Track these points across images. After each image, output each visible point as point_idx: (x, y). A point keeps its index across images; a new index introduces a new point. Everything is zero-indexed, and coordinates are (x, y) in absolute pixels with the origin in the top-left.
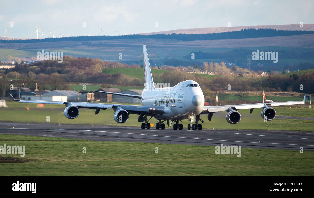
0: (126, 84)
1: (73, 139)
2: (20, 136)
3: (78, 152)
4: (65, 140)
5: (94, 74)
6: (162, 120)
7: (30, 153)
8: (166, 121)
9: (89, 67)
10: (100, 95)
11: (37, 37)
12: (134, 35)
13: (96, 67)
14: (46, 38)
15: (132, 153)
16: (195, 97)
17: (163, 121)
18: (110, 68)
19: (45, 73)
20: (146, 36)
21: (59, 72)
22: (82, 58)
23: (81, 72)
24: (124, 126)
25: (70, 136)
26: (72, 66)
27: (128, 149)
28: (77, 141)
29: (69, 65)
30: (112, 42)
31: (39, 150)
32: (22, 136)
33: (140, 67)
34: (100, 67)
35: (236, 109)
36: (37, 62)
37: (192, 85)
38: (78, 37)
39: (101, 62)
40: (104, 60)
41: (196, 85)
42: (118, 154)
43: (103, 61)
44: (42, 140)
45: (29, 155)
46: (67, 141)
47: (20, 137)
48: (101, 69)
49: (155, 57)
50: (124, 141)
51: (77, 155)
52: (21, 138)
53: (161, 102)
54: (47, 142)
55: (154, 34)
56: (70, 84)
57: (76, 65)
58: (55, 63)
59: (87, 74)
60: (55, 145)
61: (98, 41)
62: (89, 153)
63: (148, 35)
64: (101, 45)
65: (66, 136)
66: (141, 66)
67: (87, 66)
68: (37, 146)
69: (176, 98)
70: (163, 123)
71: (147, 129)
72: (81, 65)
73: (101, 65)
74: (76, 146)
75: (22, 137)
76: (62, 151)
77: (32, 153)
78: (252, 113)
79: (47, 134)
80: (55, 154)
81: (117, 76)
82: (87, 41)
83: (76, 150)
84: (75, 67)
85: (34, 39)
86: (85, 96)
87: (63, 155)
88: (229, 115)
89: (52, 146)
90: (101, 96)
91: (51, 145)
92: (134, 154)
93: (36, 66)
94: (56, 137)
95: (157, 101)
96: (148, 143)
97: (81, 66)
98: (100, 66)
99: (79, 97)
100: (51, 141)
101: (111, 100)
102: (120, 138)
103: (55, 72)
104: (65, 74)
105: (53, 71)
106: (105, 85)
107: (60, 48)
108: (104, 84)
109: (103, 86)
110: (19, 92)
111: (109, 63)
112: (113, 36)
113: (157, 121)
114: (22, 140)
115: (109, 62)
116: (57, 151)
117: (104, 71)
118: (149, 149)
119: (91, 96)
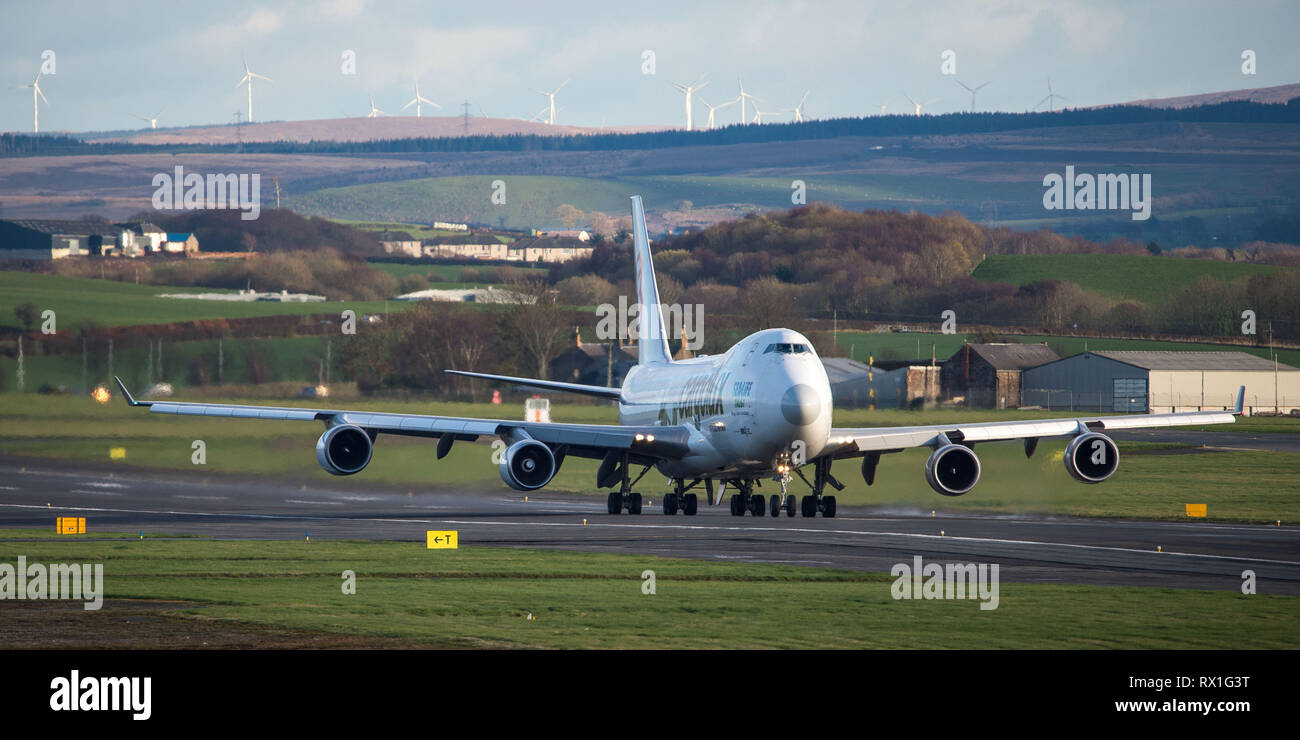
0: (1081, 326)
1: (846, 572)
2: (612, 558)
3: (871, 629)
4: (811, 575)
5: (938, 283)
6: (687, 483)
7: (661, 633)
8: (703, 483)
9: (917, 251)
10: (967, 376)
11: (688, 122)
12: (1120, 107)
13: (948, 252)
14: (726, 126)
15: (1112, 637)
16: (793, 392)
17: (691, 486)
18: (1010, 256)
19: (723, 282)
20: (1171, 111)
21: (785, 276)
22: (882, 212)
23: (878, 277)
24: (1075, 516)
25: (831, 560)
26: (841, 246)
27: (1093, 618)
28: (865, 580)
29: (828, 245)
30: (1019, 139)
31: (697, 620)
32: (623, 559)
33: (1144, 250)
34: (964, 252)
35: (966, 439)
36: (687, 232)
37: (785, 348)
38: (866, 119)
39: (968, 232)
40: (983, 223)
41: (799, 349)
42: (1048, 638)
43: (977, 226)
44: (708, 579)
45: (653, 641)
46: (819, 580)
47: (611, 562)
48: (968, 261)
49: (1212, 206)
50: (1074, 580)
51: (865, 643)
52: (620, 566)
53: (678, 411)
54: (732, 586)
55: (1212, 103)
56: (831, 326)
57: (856, 246)
58: (767, 236)
59: (910, 282)
60: (767, 597)
61: (957, 137)
62: (919, 633)
63: (1180, 108)
64: (971, 153)
65: (814, 559)
66: (1148, 248)
67: (909, 248)
68: (686, 605)
69: (728, 396)
70: (690, 491)
71: (631, 513)
72: (882, 245)
73: (969, 242)
74: (861, 604)
75: (622, 563)
76: (797, 627)
77: (666, 632)
78: (1033, 456)
79: (732, 550)
80: (769, 639)
81: (1039, 290)
82: (906, 138)
83: (861, 621)
84: (853, 252)
85: (674, 131)
86: (898, 379)
87: (803, 641)
88: (936, 460)
89: (755, 605)
90: (972, 380)
91: (748, 597)
92: (1118, 638)
93: (682, 252)
94: (770, 565)
95: (667, 407)
96: (1183, 591)
97: (879, 249)
98: (967, 248)
99: (872, 385)
100: (750, 579)
101: (1013, 399)
102: (1055, 569)
103: (766, 274)
104: (808, 284)
105: (756, 271)
106: (987, 330)
107: (788, 169)
108: (981, 326)
109: (980, 335)
110: (610, 363)
111: (1005, 233)
112: (1022, 111)
113: (668, 485)
114: (624, 578)
115: (1005, 229)
116: (777, 623)
117: (983, 270)
118: (1186, 618)
119: (923, 380)
